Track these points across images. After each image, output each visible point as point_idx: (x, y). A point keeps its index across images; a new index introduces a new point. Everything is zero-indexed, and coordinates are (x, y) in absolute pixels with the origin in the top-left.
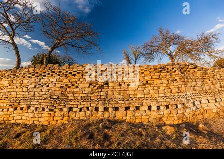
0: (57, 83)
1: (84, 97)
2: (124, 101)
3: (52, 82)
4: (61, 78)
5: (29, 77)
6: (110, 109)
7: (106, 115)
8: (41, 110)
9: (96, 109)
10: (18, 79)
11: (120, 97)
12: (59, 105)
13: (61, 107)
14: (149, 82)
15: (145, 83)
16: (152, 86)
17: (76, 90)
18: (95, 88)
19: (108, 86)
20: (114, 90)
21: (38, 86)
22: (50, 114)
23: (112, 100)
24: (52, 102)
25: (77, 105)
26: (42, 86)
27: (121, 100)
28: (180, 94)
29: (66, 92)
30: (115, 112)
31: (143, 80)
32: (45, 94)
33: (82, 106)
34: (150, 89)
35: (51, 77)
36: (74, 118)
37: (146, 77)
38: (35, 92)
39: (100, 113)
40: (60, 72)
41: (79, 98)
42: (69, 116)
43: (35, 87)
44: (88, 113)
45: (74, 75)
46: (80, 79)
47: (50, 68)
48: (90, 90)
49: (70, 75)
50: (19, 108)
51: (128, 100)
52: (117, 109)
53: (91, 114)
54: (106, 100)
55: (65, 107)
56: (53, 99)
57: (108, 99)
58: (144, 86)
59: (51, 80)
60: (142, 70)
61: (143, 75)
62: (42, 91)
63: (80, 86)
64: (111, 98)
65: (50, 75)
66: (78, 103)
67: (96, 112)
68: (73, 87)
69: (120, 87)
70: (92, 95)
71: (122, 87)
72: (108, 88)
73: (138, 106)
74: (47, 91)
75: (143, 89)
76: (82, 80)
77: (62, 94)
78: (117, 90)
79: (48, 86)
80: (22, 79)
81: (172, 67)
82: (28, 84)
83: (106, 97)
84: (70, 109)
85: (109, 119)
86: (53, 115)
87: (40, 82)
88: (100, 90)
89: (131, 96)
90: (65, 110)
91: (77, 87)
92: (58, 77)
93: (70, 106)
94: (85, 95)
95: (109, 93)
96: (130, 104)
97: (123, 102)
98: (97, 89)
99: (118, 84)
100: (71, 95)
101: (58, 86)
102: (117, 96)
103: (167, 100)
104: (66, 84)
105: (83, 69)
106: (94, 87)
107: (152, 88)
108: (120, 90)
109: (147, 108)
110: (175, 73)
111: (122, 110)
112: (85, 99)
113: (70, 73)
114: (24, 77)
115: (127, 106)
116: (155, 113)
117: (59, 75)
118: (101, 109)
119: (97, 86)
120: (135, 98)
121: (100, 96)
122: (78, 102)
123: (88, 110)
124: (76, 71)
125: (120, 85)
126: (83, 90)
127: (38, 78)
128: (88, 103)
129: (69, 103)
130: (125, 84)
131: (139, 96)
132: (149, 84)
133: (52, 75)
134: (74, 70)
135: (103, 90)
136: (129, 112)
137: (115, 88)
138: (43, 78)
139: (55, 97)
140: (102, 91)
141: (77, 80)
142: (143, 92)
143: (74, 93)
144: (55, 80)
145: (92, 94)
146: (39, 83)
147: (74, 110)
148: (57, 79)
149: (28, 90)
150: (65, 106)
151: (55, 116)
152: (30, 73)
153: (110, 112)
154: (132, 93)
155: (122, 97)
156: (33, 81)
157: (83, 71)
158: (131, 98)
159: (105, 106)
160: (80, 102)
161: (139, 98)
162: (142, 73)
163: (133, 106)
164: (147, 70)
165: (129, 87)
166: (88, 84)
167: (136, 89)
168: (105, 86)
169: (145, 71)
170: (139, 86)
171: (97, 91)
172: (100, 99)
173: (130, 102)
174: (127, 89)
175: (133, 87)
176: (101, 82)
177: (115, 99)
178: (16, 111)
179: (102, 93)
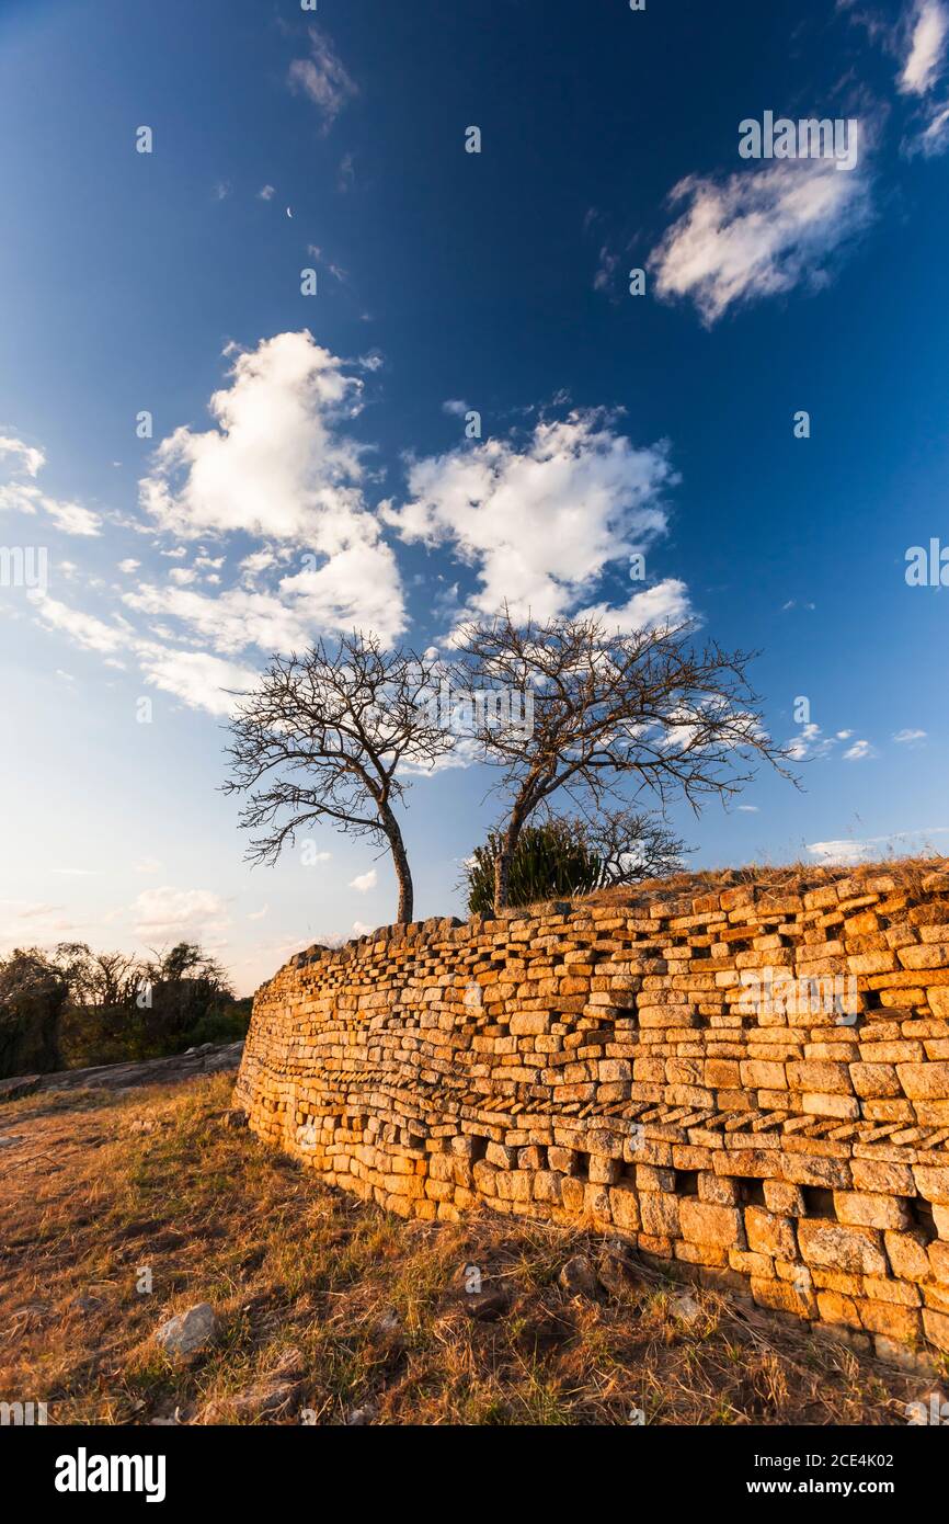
0: (442, 1006)
1: (528, 1085)
2: (720, 1129)
3: (429, 1003)
4: (458, 981)
5: (374, 981)
6: (644, 1179)
7: (625, 1216)
8: (391, 1140)
9: (581, 1164)
10: (348, 990)
11: (694, 1098)
12: (441, 1123)
13: (449, 1131)
16: (909, 1029)
17: (502, 1046)
18: (573, 1039)
19: (636, 1027)
20: (666, 1050)
21: (391, 1023)
22: (415, 1161)
23: (656, 1121)
24: (421, 1102)
25: (504, 1130)
26: (404, 1020)
27: (701, 1125)
29: (469, 1054)
30: (671, 1200)
32: (408, 1062)
33: (521, 1139)
35: (429, 980)
36: (491, 1202)
37: (855, 964)
38: (383, 1049)
39: (594, 1193)
40: (455, 953)
41: (509, 1089)
42: (472, 1188)
43: (385, 1027)
44: (544, 1181)
45: (501, 965)
46: (517, 985)
47: (428, 935)
48: (554, 1048)
49: (483, 966)
50: (344, 1122)
51: (747, 1129)
52: (684, 1183)
53: (558, 1192)
54: (622, 1111)
55: (461, 1134)
56: (427, 1085)
57: (632, 1110)
58: (852, 1034)
59: (428, 996)
60: (827, 910)
61: (835, 947)
62: (401, 1048)
63: (518, 1024)
64: (653, 1106)
65: (426, 971)
66: (504, 1119)
67: (576, 1181)
68: (492, 1030)
69: (696, 1035)
70: (559, 1079)
71: (709, 1035)
72: (636, 1041)
73: (807, 1179)
74: (415, 1046)
75: (842, 1052)
76: (523, 991)
77: (453, 1063)
78: (681, 1050)
79: (417, 1024)
80: (356, 991)
82: (369, 1014)
83: (627, 1098)
84: (479, 1146)
85: (644, 1242)
86: (421, 1169)
87: (398, 1002)
88: (594, 1051)
89: (764, 1100)
90: (459, 1144)
91: (505, 1031)
92: (445, 980)
93: (475, 1129)
94: (528, 1076)
95: (642, 1070)
96: (757, 1155)
97: (714, 1140)
98: (584, 1043)
99: (688, 1010)
100: (481, 1070)
101: (446, 1022)
102: (681, 1093)
104: (469, 1012)
105: (526, 935)
106: (571, 1029)
108: (694, 1050)
109: (885, 1214)
111: (715, 1190)
112: (532, 1100)
113: (486, 957)
114: (362, 983)
115: (740, 1170)
117: (451, 968)
118: (598, 1171)
119: (583, 1024)
120: (792, 1115)
121: (598, 1083)
122: (507, 1111)
123: (545, 1166)
124: (501, 947)
125: (701, 1021)
126: (525, 1045)
127: (395, 983)
128: (544, 1121)
129: (474, 1112)
130: (726, 1009)
131: (814, 1104)
132: (892, 1015)
134: (499, 940)
135: (611, 1049)
136: (757, 1221)
137: (670, 1036)
138: (406, 985)
139: (431, 1078)
140: (603, 1057)
141: (506, 990)
142: (836, 1077)
143: (495, 1061)
144: (439, 992)
145: (561, 1068)
146: (395, 1009)
147: (494, 1153)
148: (444, 988)
149: (368, 1038)
150: (458, 1125)
151: (427, 1176)
152: (375, 967)
153: (644, 1196)
154: (768, 1075)
155: (706, 1101)
156: (379, 999)
158: (766, 1112)
159: (616, 1155)
160: (513, 1112)
161: (819, 1120)
162: (833, 932)
163: (779, 1178)
164: (858, 910)
165: (752, 1034)
166: (547, 1014)
167: (792, 1050)
168: (618, 1024)
169: (848, 914)
170: (807, 1029)
171: (582, 1052)
172: (597, 1104)
173: (760, 1141)
174: (738, 1050)
175: (772, 1035)
176: (598, 1004)
177: (671, 1108)
178: (338, 1130)
179: (607, 1071)
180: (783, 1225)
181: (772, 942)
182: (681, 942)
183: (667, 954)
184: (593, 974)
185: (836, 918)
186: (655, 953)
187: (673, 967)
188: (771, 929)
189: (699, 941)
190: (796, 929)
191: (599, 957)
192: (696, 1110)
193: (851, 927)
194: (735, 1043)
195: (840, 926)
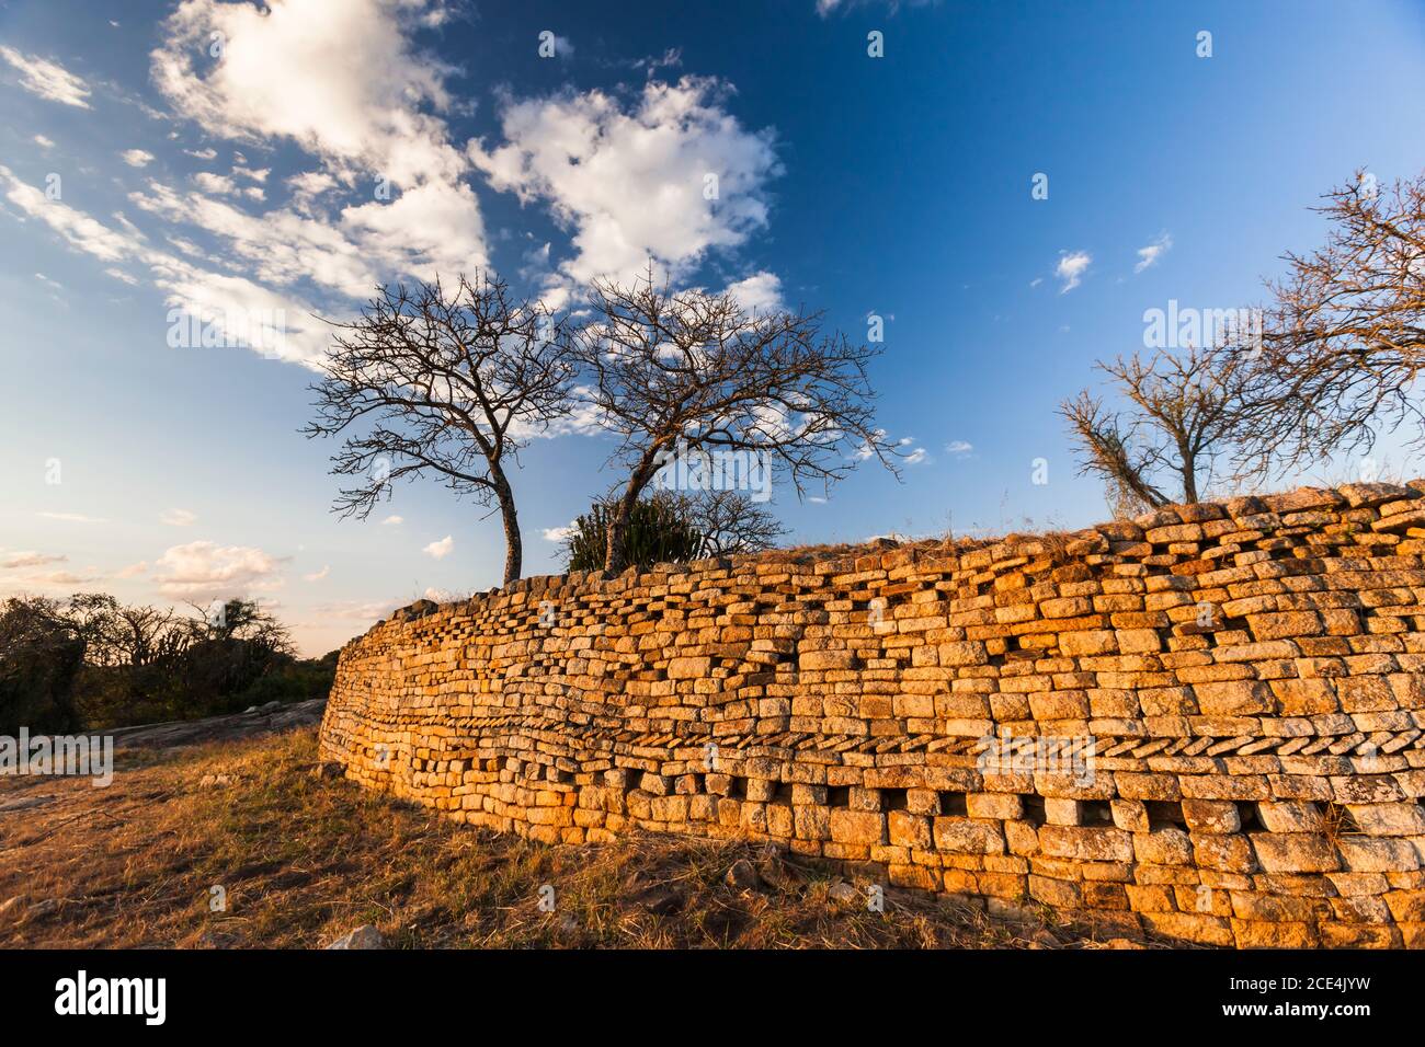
0: (592, 654)
1: (687, 722)
2: (872, 751)
3: (576, 652)
4: (610, 631)
5: (511, 631)
6: (799, 795)
7: (779, 826)
8: (535, 776)
9: (738, 788)
10: (480, 640)
11: (849, 727)
12: (592, 759)
13: (600, 765)
14: (1024, 643)
15: (996, 647)
16: (1041, 666)
17: (658, 689)
18: (733, 681)
19: (797, 669)
20: (824, 689)
21: (532, 671)
22: (563, 794)
23: (813, 748)
24: (571, 741)
25: (660, 762)
26: (547, 669)
27: (855, 749)
28: (1269, 726)
29: (623, 698)
30: (823, 811)
31: (983, 633)
32: (553, 706)
33: (677, 769)
34: (1024, 684)
35: (576, 630)
36: (645, 824)
37: (1002, 615)
38: (523, 695)
39: (750, 811)
40: (607, 604)
41: (667, 727)
42: (625, 813)
43: (525, 673)
44: (701, 805)
45: (658, 615)
46: (675, 634)
47: (574, 588)
48: (715, 689)
49: (639, 616)
50: (476, 763)
51: (896, 750)
52: (836, 796)
53: (715, 811)
54: (784, 742)
55: (614, 767)
56: (576, 726)
57: (790, 740)
58: (991, 671)
59: (576, 645)
60: (980, 570)
61: (985, 600)
62: (544, 694)
63: (677, 669)
64: (811, 736)
65: (573, 621)
66: (661, 752)
67: (733, 801)
68: (649, 675)
69: (853, 675)
70: (719, 716)
71: (866, 675)
72: (796, 682)
73: (947, 785)
74: (561, 691)
75: (984, 686)
76: (682, 639)
77: (605, 705)
78: (839, 688)
79: (563, 671)
80: (490, 641)
81: (1192, 532)
82: (505, 663)
83: (786, 730)
84: (633, 778)
85: (796, 846)
86: (570, 800)
87: (540, 651)
88: (754, 691)
89: (912, 727)
90: (613, 777)
91: (663, 675)
92: (596, 629)
93: (630, 763)
94: (690, 714)
95: (801, 706)
96: (904, 770)
97: (866, 761)
98: (745, 684)
99: (847, 655)
100: (637, 710)
101: (596, 668)
102: (837, 724)
103: (1154, 763)
104: (622, 659)
105: (687, 588)
106: (732, 672)
107: (1038, 683)
108: (851, 688)
109: (1008, 808)
110: (1223, 575)
111: (864, 801)
112: (689, 735)
113: (642, 608)
114: (496, 633)
115: (888, 783)
116: (1065, 848)
117: (602, 619)
118: (756, 790)
119: (745, 668)
120: (936, 737)
121: (758, 719)
122: (664, 746)
123: (702, 790)
124: (660, 599)
125: (858, 664)
126: (683, 688)
127: (536, 633)
128: (704, 753)
129: (628, 748)
130: (882, 654)
131: (957, 728)
132: (1028, 655)
133: (579, 621)
134: (657, 592)
135: (771, 689)
136: (899, 821)
137: (829, 677)
138: (549, 635)
139: (582, 720)
140: (764, 696)
141: (663, 639)
142: (978, 705)
143: (651, 703)
144: (588, 642)
145: (721, 707)
146: (536, 658)
147: (648, 782)
148: (594, 637)
149: (504, 686)
150: (612, 760)
151: (577, 805)
152: (513, 617)
153: (799, 810)
154: (916, 706)
155: (862, 729)
156: (517, 649)
157: (687, 596)
158: (913, 736)
159: (774, 777)
160: (670, 746)
161: (959, 739)
162: (984, 588)
163: (922, 787)
164: (1008, 570)
165: (907, 673)
166: (708, 660)
167: (942, 685)
168: (779, 667)
169: (999, 574)
170: (956, 668)
171: (742, 692)
172: (756, 736)
173: (907, 759)
174: (893, 687)
175: (925, 673)
176: (761, 650)
177: (827, 737)
178: (468, 773)
179: (766, 707)
180: (922, 823)
181: (930, 596)
182: (842, 596)
183: (829, 606)
184: (757, 624)
185: (988, 576)
186: (818, 605)
187: (834, 618)
188: (928, 586)
189: (859, 596)
190: (952, 585)
191: (762, 608)
192: (850, 737)
193: (1000, 584)
194: (889, 681)
195: (991, 583)
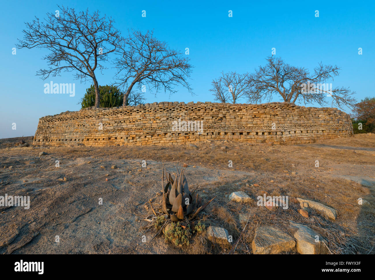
0: (185, 116)
1: (209, 125)
2: (238, 128)
4: (189, 112)
5: (161, 111)
6: (229, 134)
9: (219, 133)
10: (150, 113)
11: (235, 126)
14: (256, 116)
15: (253, 116)
16: (258, 119)
19: (226, 118)
21: (170, 119)
22: (186, 137)
23: (230, 128)
25: (205, 131)
26: (174, 118)
28: (279, 125)
30: (232, 135)
31: (252, 115)
33: (209, 132)
34: (257, 121)
35: (180, 112)
36: (203, 140)
38: (168, 123)
39: (222, 136)
40: (187, 108)
42: (199, 138)
43: (168, 119)
45: (199, 110)
46: (204, 113)
47: (177, 105)
48: (213, 121)
49: (196, 110)
51: (241, 128)
52: (234, 134)
53: (216, 137)
54: (226, 128)
58: (253, 119)
59: (181, 114)
60: (251, 107)
61: (252, 111)
63: (205, 118)
67: (219, 135)
68: (200, 119)
69: (235, 119)
70: (215, 124)
71: (236, 119)
72: (226, 120)
73: (248, 132)
75: (252, 121)
78: (233, 121)
79: (179, 118)
80: (154, 113)
82: (160, 117)
83: (226, 126)
88: (220, 121)
89: (243, 125)
91: (203, 119)
92: (186, 112)
95: (227, 123)
96: (243, 130)
97: (238, 129)
99: (233, 117)
101: (187, 118)
102: (233, 125)
103: (269, 128)
104: (193, 116)
106: (216, 119)
107: (259, 120)
108: (235, 121)
109: (255, 133)
110: (277, 110)
111: (237, 134)
114: (156, 112)
115: (241, 132)
116: (261, 137)
117: (186, 110)
118: (222, 133)
119: (218, 118)
120: (246, 127)
121: (221, 125)
123: (213, 134)
124: (200, 107)
126: (208, 121)
127: (169, 112)
128: (213, 129)
130: (238, 117)
131: (249, 125)
132: (257, 117)
133: (180, 110)
135: (222, 121)
136: (242, 136)
137: (231, 120)
138: (172, 112)
140: (222, 122)
141: (202, 114)
142: (251, 123)
145: (215, 123)
146: (170, 116)
147: (203, 134)
148: (185, 113)
149: (161, 121)
154: (244, 123)
155: (237, 126)
157: (205, 107)
158: (243, 126)
159: (225, 132)
161: (249, 127)
163: (245, 132)
164: (254, 107)
165: (242, 119)
166: (212, 117)
167: (247, 120)
168: (223, 118)
169: (254, 108)
170: (249, 119)
171: (218, 121)
172: (221, 127)
173: (243, 129)
174: (240, 121)
175: (245, 119)
176: (220, 116)
177: (232, 127)
180: (245, 136)
181: (245, 110)
182: (231, 109)
183: (230, 110)
184: (220, 112)
185: (252, 108)
186: (228, 110)
187: (231, 112)
188: (245, 108)
189: (234, 109)
190: (247, 109)
192: (235, 127)
193: (254, 109)
